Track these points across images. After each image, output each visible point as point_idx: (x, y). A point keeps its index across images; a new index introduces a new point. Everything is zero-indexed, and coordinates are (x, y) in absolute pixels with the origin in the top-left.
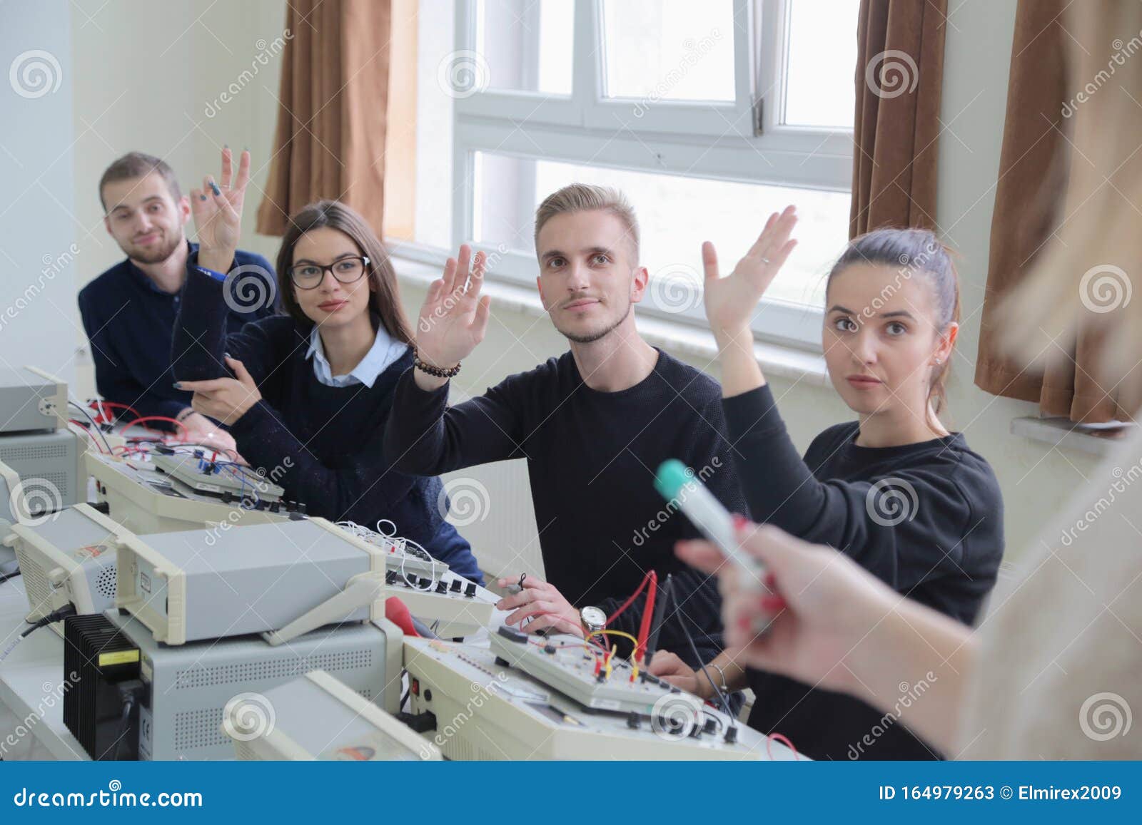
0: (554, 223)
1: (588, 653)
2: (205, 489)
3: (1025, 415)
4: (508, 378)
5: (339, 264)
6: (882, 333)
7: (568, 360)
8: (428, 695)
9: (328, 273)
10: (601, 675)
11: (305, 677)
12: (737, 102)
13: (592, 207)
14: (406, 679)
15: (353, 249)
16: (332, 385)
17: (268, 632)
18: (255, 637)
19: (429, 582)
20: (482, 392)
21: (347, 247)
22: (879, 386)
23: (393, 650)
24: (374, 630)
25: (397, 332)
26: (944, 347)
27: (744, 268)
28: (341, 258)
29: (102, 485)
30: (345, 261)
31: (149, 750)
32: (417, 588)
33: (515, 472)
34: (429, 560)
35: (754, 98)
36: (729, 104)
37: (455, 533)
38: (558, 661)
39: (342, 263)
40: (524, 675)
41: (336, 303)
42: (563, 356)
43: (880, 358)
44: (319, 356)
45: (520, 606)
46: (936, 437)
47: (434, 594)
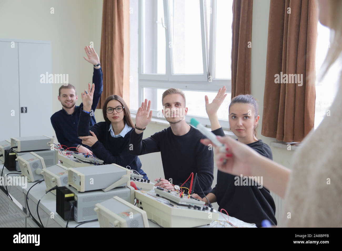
0: (167, 97)
1: (178, 193)
2: (86, 161)
3: (273, 141)
4: (156, 133)
5: (117, 108)
6: (243, 119)
7: (169, 129)
8: (141, 203)
9: (115, 110)
10: (181, 196)
11: (114, 198)
12: (204, 74)
13: (176, 93)
14: (135, 200)
15: (121, 105)
16: (115, 137)
17: (104, 189)
18: (100, 190)
19: (139, 179)
20: (150, 136)
21: (119, 104)
22: (244, 131)
23: (132, 193)
24: (128, 188)
25: (130, 125)
26: (256, 121)
27: (214, 101)
28: (118, 107)
29: (62, 161)
30: (119, 107)
31: (77, 217)
32: (136, 181)
33: (158, 155)
34: (139, 174)
35: (208, 72)
36: (202, 74)
37: (143, 171)
38: (171, 194)
39: (118, 108)
40: (163, 197)
41: (116, 117)
42: (168, 128)
43: (243, 124)
44: (112, 130)
45: (160, 185)
46: (256, 141)
47: (140, 182)
